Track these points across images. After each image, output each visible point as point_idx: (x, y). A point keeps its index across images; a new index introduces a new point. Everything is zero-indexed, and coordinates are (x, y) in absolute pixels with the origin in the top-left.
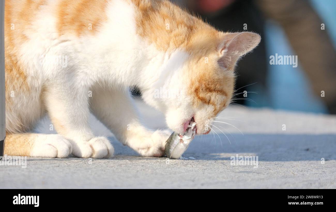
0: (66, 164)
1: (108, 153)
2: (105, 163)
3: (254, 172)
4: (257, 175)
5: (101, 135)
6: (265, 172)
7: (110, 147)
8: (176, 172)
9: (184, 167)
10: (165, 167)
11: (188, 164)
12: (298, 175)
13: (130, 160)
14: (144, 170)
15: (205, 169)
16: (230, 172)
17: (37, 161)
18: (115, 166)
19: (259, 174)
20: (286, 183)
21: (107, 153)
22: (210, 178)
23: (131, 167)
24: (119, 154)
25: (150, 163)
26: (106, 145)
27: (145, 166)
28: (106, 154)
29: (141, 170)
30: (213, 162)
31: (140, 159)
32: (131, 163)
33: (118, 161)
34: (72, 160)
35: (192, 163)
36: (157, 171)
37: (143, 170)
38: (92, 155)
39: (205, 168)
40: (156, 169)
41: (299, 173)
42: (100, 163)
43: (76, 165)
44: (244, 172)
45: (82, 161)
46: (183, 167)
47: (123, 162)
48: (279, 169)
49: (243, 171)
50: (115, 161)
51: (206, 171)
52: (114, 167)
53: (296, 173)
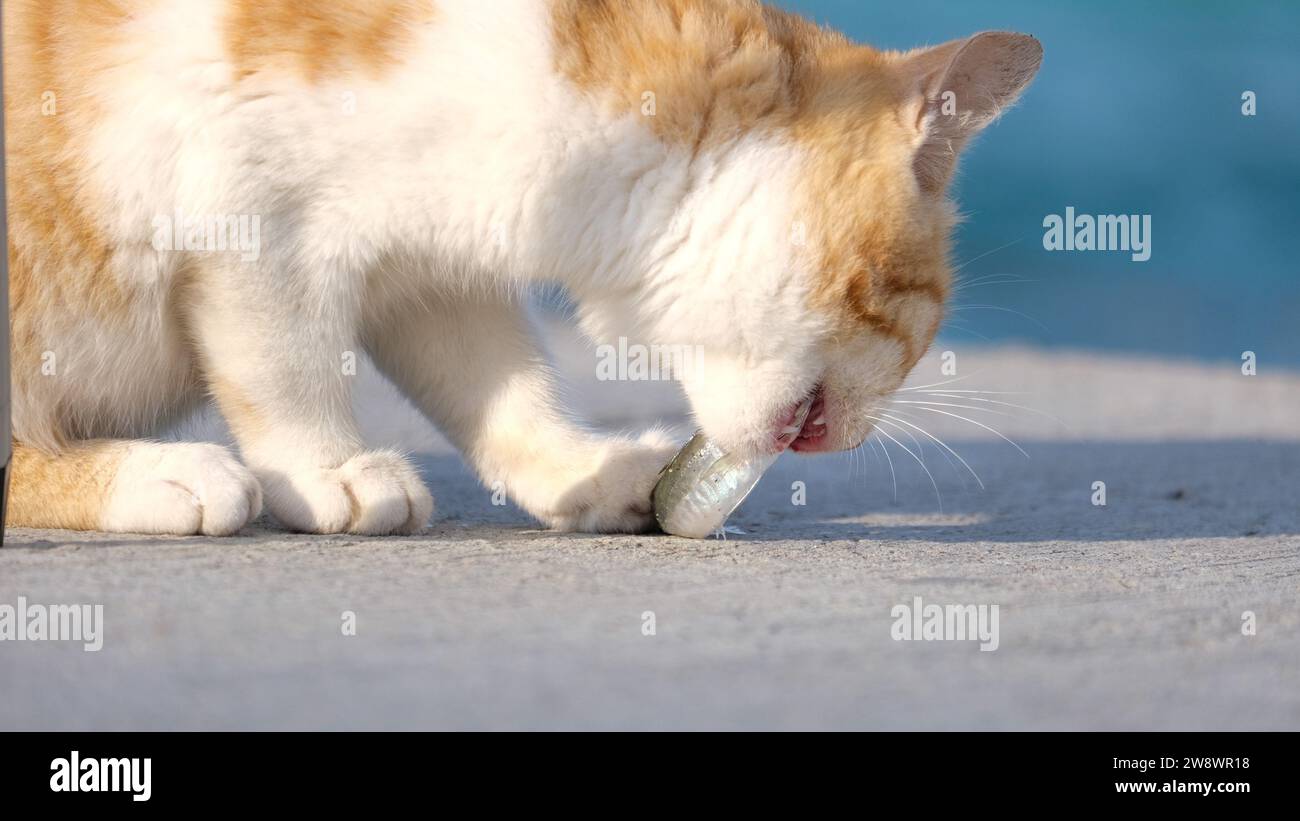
0: (249, 557)
1: (411, 515)
2: (396, 552)
3: (973, 581)
5: (387, 445)
6: (1016, 581)
7: (416, 490)
8: (671, 583)
9: (704, 565)
10: (628, 566)
11: (717, 553)
12: (1142, 590)
13: (493, 540)
14: (547, 576)
15: (783, 569)
16: (881, 580)
17: (134, 548)
18: (438, 562)
19: (994, 588)
21: (406, 516)
22: (803, 603)
23: (497, 566)
24: (450, 518)
25: (572, 552)
26: (402, 485)
27: (551, 561)
28: (400, 518)
29: (538, 577)
30: (815, 544)
31: (533, 537)
32: (499, 551)
33: (447, 543)
34: (269, 544)
35: (736, 549)
36: (599, 579)
37: (543, 579)
38: (348, 524)
39: (784, 566)
40: (596, 572)
41: (1145, 583)
42: (378, 554)
43: (285, 560)
44: (933, 580)
45: (309, 544)
46: (699, 564)
47: (467, 549)
48: (1071, 567)
49: (929, 576)
50: (437, 542)
51: (787, 578)
52: (430, 568)
53: (1133, 583)
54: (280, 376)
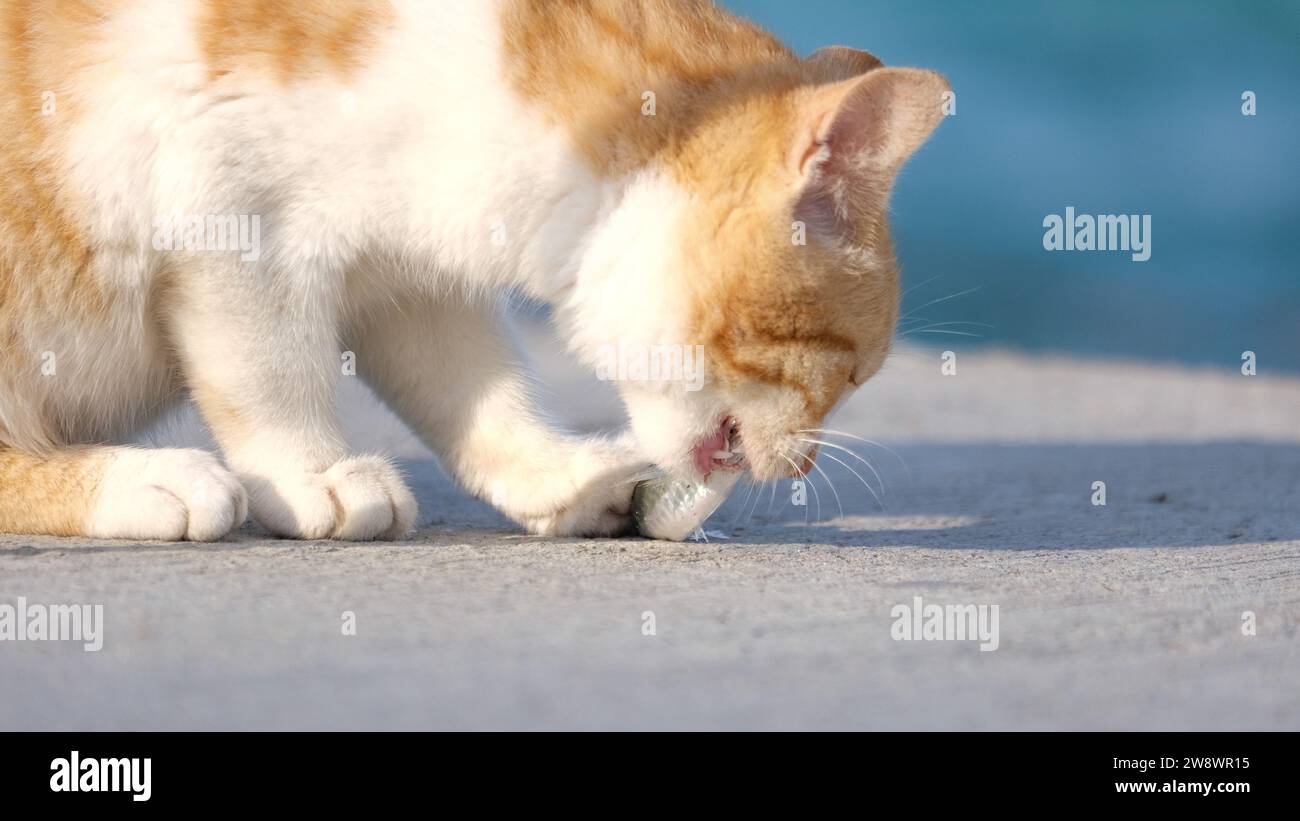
0: (233, 562)
1: (395, 520)
2: (380, 557)
3: (956, 585)
4: (969, 594)
5: (371, 451)
6: (999, 585)
7: (401, 495)
8: (655, 587)
9: (688, 570)
10: (612, 571)
11: (700, 557)
12: (1125, 593)
13: (477, 544)
14: (530, 581)
15: (767, 573)
16: (865, 584)
17: (118, 554)
18: (423, 567)
19: (977, 592)
20: (1078, 625)
21: (391, 521)
22: (786, 607)
23: (482, 571)
24: (433, 524)
25: (555, 557)
26: (386, 490)
27: (535, 566)
28: (384, 523)
29: (522, 582)
30: (798, 548)
31: (517, 542)
32: (483, 556)
33: (431, 548)
34: (253, 549)
35: (718, 554)
36: (583, 584)
37: (526, 583)
38: (333, 529)
39: (768, 570)
40: (579, 577)
41: (1129, 587)
42: (363, 559)
43: (269, 565)
44: (917, 584)
45: (293, 550)
46: (682, 569)
47: (451, 555)
48: (1054, 570)
49: (913, 579)
50: (421, 547)
51: (771, 582)
52: (414, 573)
53: (1117, 586)
54: (263, 380)
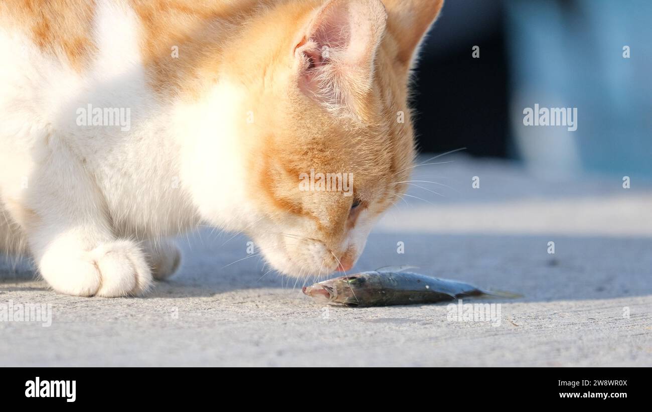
4: (423, 327)
8: (215, 321)
9: (237, 309)
10: (187, 309)
11: (245, 301)
12: (526, 329)
14: (132, 315)
15: (289, 312)
20: (493, 349)
22: (301, 335)
27: (136, 305)
35: (257, 298)
36: (166, 317)
37: (129, 316)
39: (290, 310)
40: (165, 313)
41: (528, 323)
49: (386, 317)
51: (291, 318)
53: (520, 323)
